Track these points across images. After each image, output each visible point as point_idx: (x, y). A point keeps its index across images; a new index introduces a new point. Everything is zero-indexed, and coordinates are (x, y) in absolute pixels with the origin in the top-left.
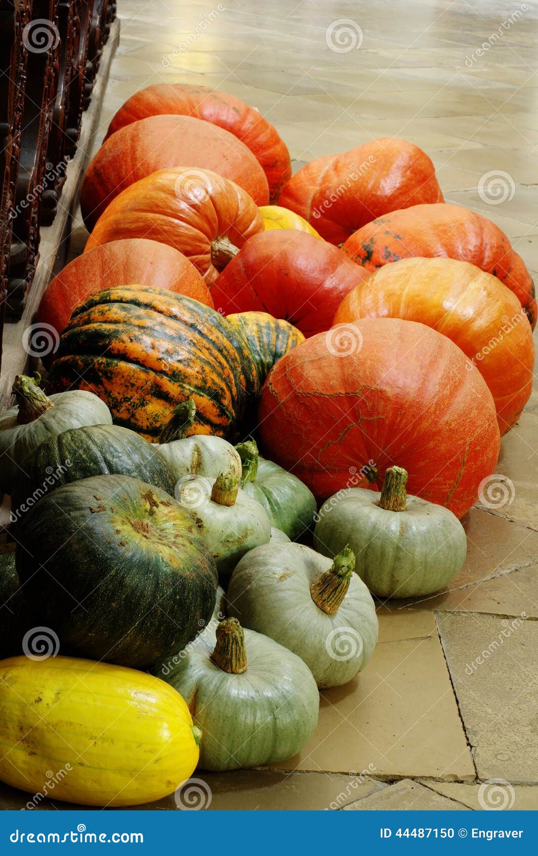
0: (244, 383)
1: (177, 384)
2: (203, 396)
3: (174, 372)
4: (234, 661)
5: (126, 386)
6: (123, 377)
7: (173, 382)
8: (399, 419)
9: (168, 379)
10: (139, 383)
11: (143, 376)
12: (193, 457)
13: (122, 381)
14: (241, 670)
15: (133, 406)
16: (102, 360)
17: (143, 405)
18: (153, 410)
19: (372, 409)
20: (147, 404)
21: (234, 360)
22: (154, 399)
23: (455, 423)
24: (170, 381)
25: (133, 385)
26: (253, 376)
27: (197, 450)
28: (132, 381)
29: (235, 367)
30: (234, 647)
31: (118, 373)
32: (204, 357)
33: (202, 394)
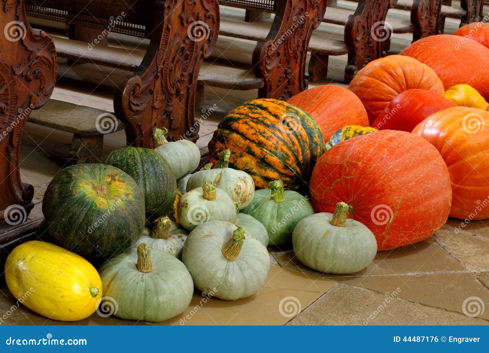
0: (309, 155)
1: (259, 148)
2: (274, 156)
3: (259, 141)
4: (142, 265)
5: (234, 146)
6: (234, 141)
7: (258, 147)
8: (361, 180)
9: (255, 145)
10: (240, 145)
11: (243, 141)
12: (217, 177)
13: (233, 143)
14: (146, 271)
15: (236, 157)
16: (227, 132)
17: (241, 157)
18: (245, 160)
19: (349, 172)
20: (243, 156)
21: (305, 142)
22: (247, 155)
23: (395, 186)
24: (256, 146)
25: (237, 146)
26: (317, 152)
27: (221, 174)
28: (237, 144)
29: (304, 146)
30: (142, 258)
31: (232, 139)
32: (282, 137)
33: (274, 155)
